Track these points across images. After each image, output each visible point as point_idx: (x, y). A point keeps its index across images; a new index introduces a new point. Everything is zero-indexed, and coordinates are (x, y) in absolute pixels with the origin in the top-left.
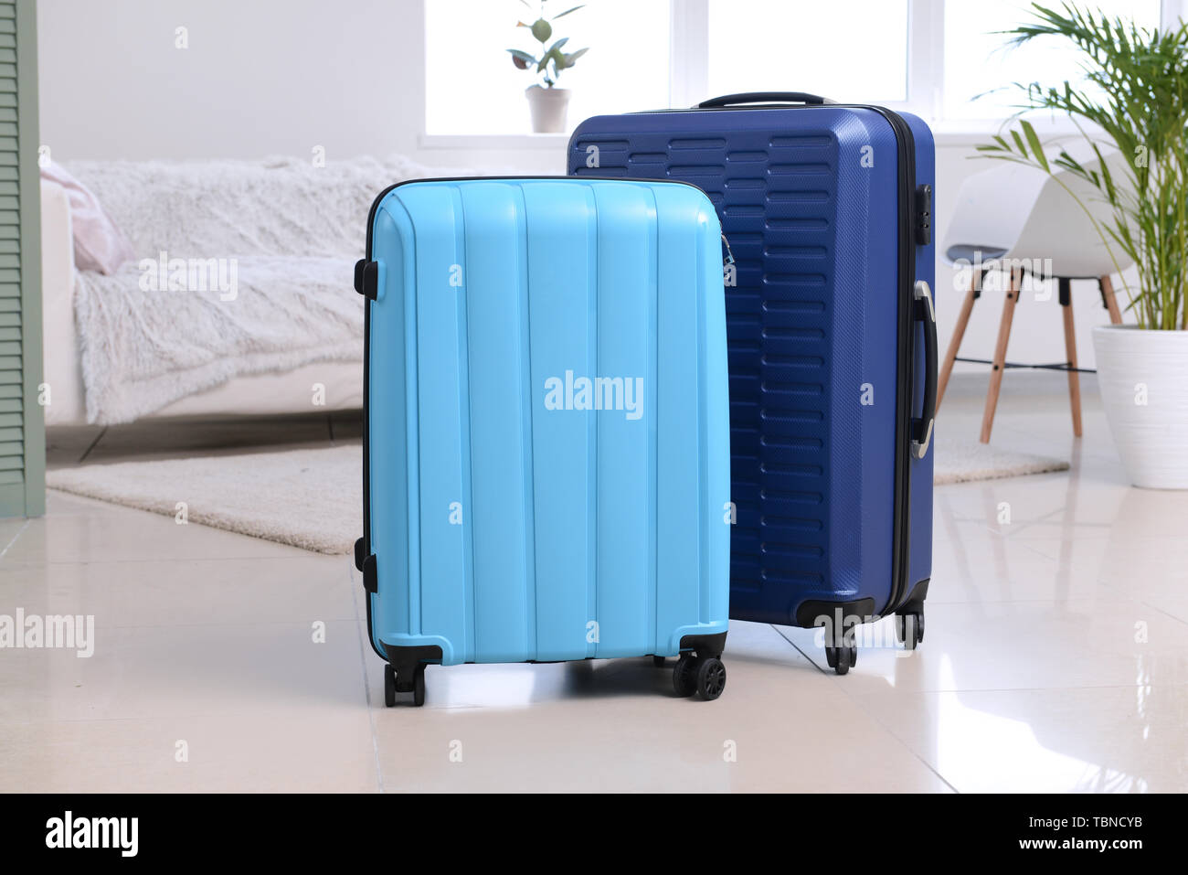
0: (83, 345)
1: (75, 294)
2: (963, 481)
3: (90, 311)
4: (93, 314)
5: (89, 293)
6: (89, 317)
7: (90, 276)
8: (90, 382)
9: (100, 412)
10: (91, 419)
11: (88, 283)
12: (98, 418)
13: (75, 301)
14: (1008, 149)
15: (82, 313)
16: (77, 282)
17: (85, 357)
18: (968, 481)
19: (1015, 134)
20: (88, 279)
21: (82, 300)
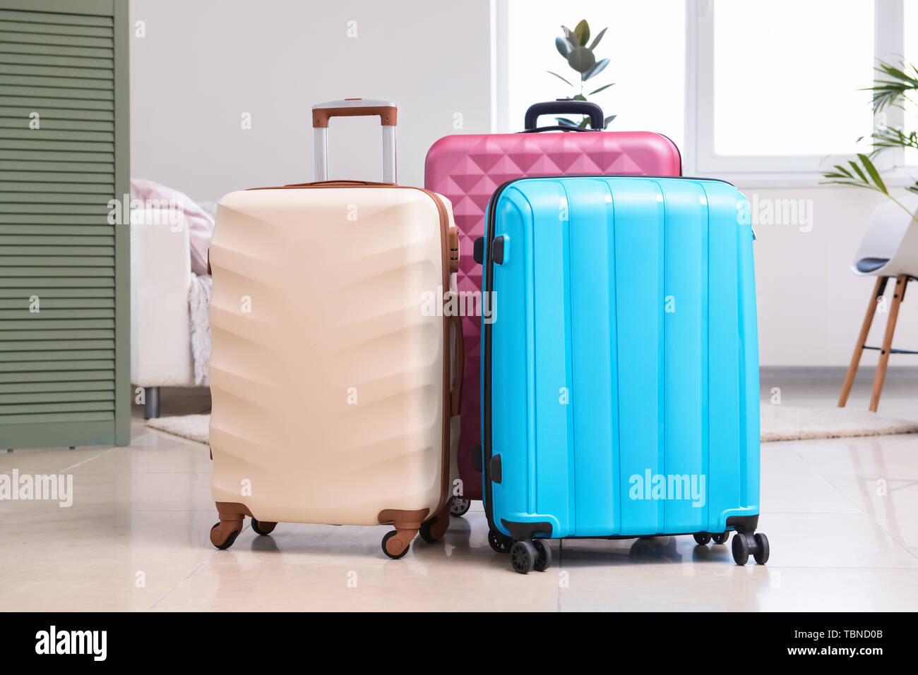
0: (193, 327)
1: (190, 291)
2: (833, 437)
3: (199, 303)
4: (202, 306)
5: (200, 291)
6: (198, 308)
7: (204, 279)
8: (197, 355)
9: (204, 377)
10: (198, 382)
11: (201, 283)
12: (203, 381)
13: (189, 296)
14: (852, 177)
15: (194, 306)
16: (192, 282)
17: (194, 337)
18: (838, 437)
19: (853, 165)
20: (202, 281)
21: (194, 295)
